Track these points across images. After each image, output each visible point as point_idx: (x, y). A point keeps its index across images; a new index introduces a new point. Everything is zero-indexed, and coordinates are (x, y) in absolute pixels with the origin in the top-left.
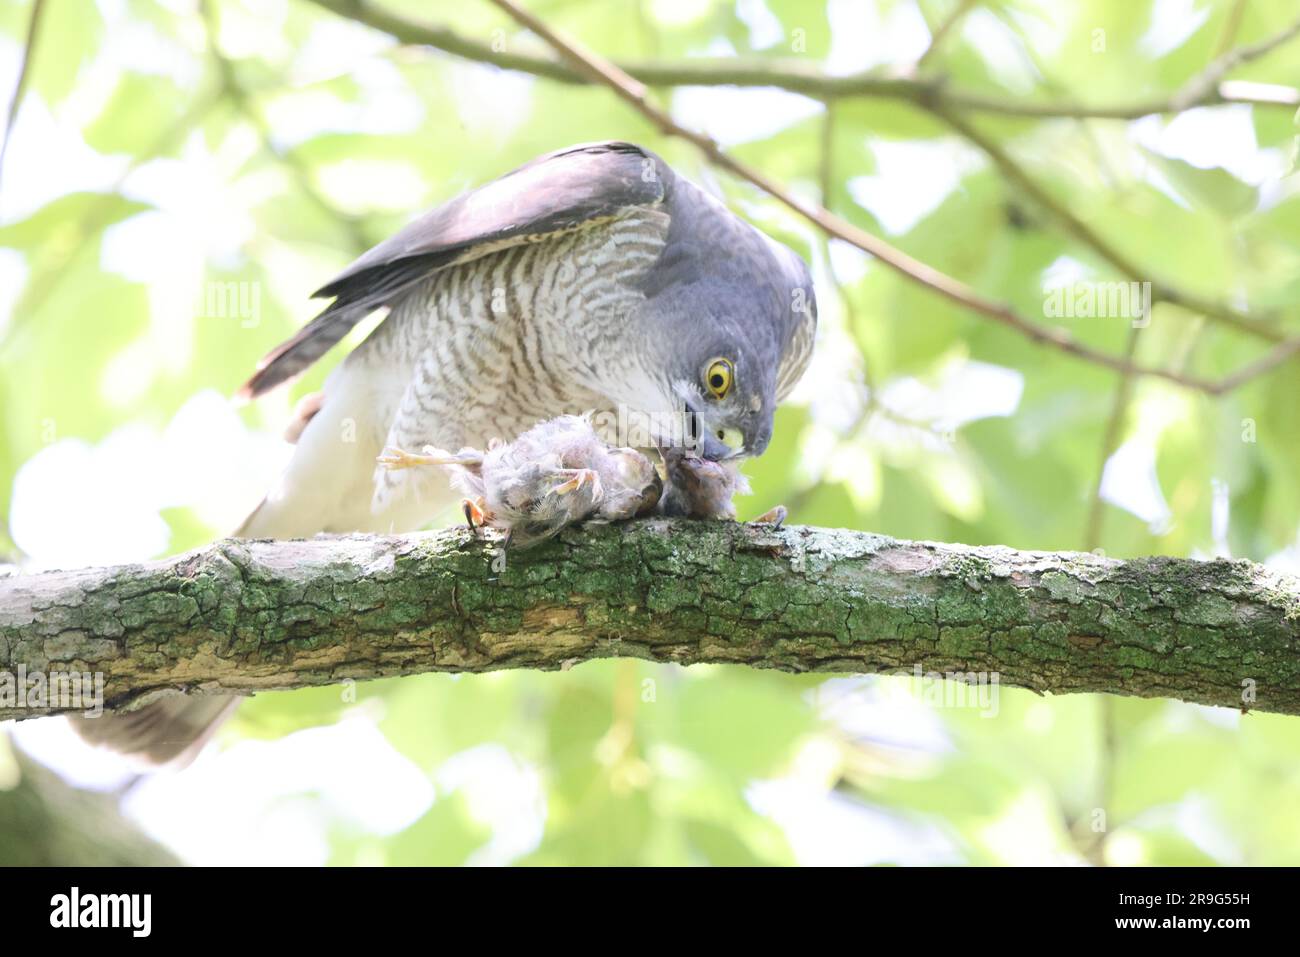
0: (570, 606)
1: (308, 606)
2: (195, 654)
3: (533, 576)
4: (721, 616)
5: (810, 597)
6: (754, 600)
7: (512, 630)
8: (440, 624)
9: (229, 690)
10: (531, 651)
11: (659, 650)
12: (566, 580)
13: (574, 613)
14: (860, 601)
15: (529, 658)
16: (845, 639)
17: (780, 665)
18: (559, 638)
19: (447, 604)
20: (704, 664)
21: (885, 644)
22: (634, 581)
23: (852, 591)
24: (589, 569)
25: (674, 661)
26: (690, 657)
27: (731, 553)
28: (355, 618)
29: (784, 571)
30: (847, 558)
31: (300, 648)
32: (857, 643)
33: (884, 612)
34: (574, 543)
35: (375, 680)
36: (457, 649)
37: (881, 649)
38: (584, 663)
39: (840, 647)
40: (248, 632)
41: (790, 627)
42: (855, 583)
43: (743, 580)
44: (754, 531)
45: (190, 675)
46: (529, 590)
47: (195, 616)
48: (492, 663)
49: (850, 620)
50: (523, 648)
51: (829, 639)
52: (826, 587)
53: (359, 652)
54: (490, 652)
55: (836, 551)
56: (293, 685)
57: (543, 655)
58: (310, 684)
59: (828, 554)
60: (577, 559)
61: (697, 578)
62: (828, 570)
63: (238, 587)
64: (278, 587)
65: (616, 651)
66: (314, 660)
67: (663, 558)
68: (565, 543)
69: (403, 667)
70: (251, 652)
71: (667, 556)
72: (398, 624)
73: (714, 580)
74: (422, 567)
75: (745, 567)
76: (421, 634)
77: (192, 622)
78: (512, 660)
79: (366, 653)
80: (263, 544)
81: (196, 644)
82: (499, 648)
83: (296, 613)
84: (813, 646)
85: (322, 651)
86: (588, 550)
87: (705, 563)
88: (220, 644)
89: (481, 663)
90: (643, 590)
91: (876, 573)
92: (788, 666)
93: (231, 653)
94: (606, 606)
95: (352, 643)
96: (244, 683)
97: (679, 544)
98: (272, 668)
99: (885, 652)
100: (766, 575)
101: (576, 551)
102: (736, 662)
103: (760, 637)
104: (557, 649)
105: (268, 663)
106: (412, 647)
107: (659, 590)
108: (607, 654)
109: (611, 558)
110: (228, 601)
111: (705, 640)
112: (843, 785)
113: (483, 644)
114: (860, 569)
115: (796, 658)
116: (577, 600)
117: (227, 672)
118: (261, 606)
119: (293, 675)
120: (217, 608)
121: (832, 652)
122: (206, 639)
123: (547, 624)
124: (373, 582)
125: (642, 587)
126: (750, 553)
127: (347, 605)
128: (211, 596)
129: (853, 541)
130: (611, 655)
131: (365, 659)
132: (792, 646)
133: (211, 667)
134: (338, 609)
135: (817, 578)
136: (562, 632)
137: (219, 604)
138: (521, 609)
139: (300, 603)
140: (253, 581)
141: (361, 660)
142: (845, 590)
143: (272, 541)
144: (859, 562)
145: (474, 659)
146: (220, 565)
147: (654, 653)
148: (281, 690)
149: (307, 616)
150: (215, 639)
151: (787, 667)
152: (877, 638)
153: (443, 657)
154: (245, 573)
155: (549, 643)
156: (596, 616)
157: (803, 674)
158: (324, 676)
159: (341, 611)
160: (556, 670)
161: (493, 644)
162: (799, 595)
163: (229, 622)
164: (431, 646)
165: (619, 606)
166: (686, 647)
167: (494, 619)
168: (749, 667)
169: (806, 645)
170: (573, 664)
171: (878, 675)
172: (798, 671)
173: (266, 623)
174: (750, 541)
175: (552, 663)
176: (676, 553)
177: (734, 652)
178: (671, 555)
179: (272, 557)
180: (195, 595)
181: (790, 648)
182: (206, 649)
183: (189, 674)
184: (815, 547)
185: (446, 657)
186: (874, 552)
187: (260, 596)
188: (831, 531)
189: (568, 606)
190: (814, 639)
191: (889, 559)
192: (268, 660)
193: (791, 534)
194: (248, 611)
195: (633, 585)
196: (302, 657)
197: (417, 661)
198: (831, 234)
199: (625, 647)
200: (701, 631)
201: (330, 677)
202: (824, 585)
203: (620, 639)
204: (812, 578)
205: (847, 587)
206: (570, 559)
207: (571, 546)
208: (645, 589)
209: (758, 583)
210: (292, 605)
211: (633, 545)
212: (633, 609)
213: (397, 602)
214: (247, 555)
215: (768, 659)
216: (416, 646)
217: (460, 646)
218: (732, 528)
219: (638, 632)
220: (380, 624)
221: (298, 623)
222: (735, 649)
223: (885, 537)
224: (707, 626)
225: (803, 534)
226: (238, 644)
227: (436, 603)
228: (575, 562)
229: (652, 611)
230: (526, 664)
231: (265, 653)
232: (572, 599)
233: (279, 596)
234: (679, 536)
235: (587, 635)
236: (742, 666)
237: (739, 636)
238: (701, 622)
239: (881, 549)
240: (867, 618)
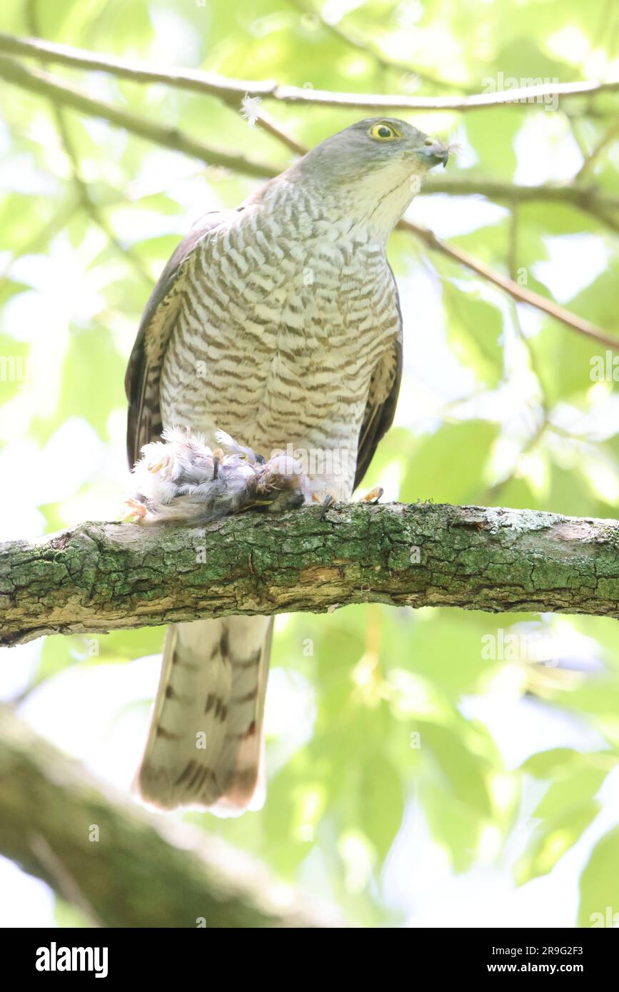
0: (334, 567)
1: (146, 569)
2: (65, 604)
3: (307, 546)
4: (441, 573)
5: (505, 558)
6: (464, 561)
7: (292, 584)
8: (241, 580)
9: (90, 629)
10: (306, 599)
11: (396, 597)
12: (330, 548)
13: (336, 571)
14: (540, 560)
15: (304, 604)
16: (530, 588)
17: (484, 607)
18: (327, 590)
19: (245, 566)
20: (429, 607)
21: (558, 591)
22: (379, 548)
23: (535, 554)
24: (346, 540)
25: (408, 605)
26: (419, 602)
27: (448, 527)
28: (180, 577)
29: (486, 540)
30: (532, 531)
31: (140, 599)
32: (539, 591)
33: (558, 569)
34: (336, 522)
35: (194, 621)
36: (253, 598)
37: (556, 595)
38: (344, 608)
39: (526, 594)
40: (104, 588)
41: (490, 580)
42: (536, 547)
43: (456, 547)
44: (464, 512)
45: (62, 620)
46: (304, 555)
47: (66, 577)
48: (277, 609)
49: (533, 574)
50: (300, 597)
51: (518, 588)
52: (516, 551)
53: (183, 601)
54: (277, 601)
55: (523, 526)
56: (136, 626)
57: (314, 602)
58: (148, 624)
59: (517, 528)
60: (337, 533)
61: (424, 545)
62: (517, 538)
63: (95, 556)
64: (124, 555)
65: (367, 598)
66: (152, 607)
67: (399, 532)
68: (329, 521)
69: (215, 611)
70: (105, 602)
71: (401, 531)
72: (211, 581)
73: (436, 547)
74: (228, 540)
75: (458, 538)
76: (227, 588)
77: (63, 581)
78: (292, 606)
79: (188, 602)
80: (113, 525)
81: (66, 598)
82: (283, 597)
83: (138, 574)
84: (507, 593)
85: (157, 601)
86: (345, 527)
87: (430, 535)
88: (83, 597)
89: (270, 608)
90: (385, 555)
91: (551, 541)
92: (489, 607)
93: (92, 603)
94: (359, 566)
95: (178, 595)
96: (102, 625)
97: (410, 521)
98: (120, 613)
99: (559, 597)
100: (473, 543)
101: (337, 527)
102: (453, 605)
103: (469, 587)
104: (324, 598)
105: (117, 610)
106: (221, 597)
107: (397, 554)
108: (360, 601)
109: (361, 533)
110: (89, 566)
111: (430, 590)
112: (529, 694)
113: (271, 595)
114: (540, 538)
115: (495, 602)
116: (338, 562)
117: (89, 616)
118: (113, 569)
119: (136, 618)
120: (81, 571)
121: (521, 598)
122: (74, 594)
123: (316, 579)
124: (192, 551)
125: (385, 552)
126: (461, 527)
127: (174, 568)
128: (76, 563)
129: (535, 518)
130: (363, 602)
131: (188, 606)
132: (492, 593)
133: (77, 614)
134: (168, 571)
135: (510, 544)
136: (328, 585)
137: (82, 568)
138: (298, 569)
139: (140, 567)
140: (107, 552)
141: (184, 607)
142: (530, 553)
143: (120, 523)
144: (539, 533)
145: (266, 605)
146: (83, 541)
147: (393, 600)
148: (128, 629)
149: (145, 576)
150: (79, 593)
151: (489, 609)
152: (552, 587)
153: (243, 604)
154: (100, 546)
155: (318, 594)
156: (352, 574)
157: (500, 613)
158: (158, 619)
159: (170, 573)
160: (324, 612)
161: (278, 595)
162: (497, 557)
163: (90, 581)
164: (234, 596)
165: (368, 567)
166: (417, 595)
167: (279, 576)
168: (462, 609)
169: (502, 593)
170: (336, 608)
171: (554, 613)
172: (497, 611)
173: (116, 581)
174: (461, 519)
175: (321, 608)
176: (408, 528)
177: (451, 598)
178: (405, 529)
179: (120, 534)
180: (65, 562)
181: (490, 595)
182: (73, 600)
183: (61, 618)
184: (508, 523)
185: (245, 604)
186: (550, 526)
187: (112, 562)
188: (519, 511)
189: (332, 567)
190: (508, 588)
191: (560, 531)
192: (118, 608)
193: (491, 514)
194: (104, 573)
195: (378, 551)
196: (142, 606)
197: (225, 607)
198: (518, 298)
199: (372, 595)
200: (427, 584)
201: (162, 619)
202: (515, 550)
203: (369, 590)
204: (506, 545)
205: (531, 551)
206: (331, 533)
207: (334, 523)
208: (386, 554)
209: (467, 548)
210: (135, 568)
211: (378, 523)
212: (378, 568)
213: (210, 565)
214: (102, 533)
215: (475, 603)
216: (224, 597)
217: (255, 596)
218: (449, 510)
219: (383, 585)
220: (198, 581)
221: (139, 581)
222: (451, 596)
223: (558, 515)
224: (431, 579)
225: (499, 513)
226: (96, 597)
227: (237, 567)
228: (336, 535)
229: (392, 570)
230: (302, 609)
231: (116, 603)
232: (335, 562)
233: (126, 562)
234: (411, 516)
235: (346, 587)
236: (457, 609)
237: (454, 587)
238: (427, 576)
239: (555, 523)
240: (545, 573)
